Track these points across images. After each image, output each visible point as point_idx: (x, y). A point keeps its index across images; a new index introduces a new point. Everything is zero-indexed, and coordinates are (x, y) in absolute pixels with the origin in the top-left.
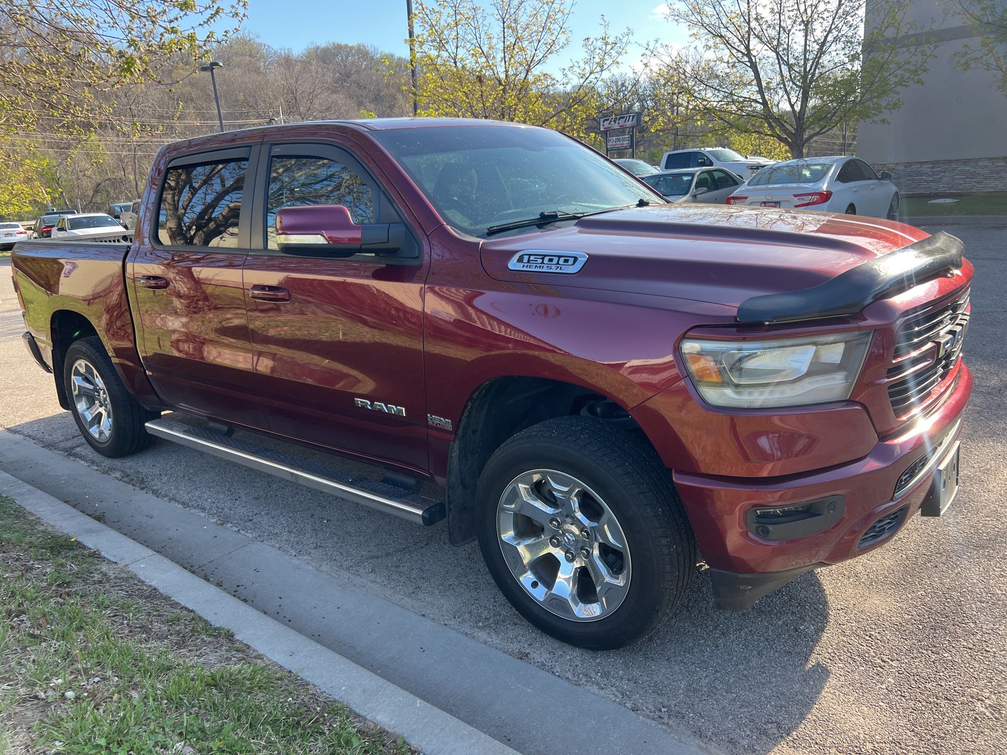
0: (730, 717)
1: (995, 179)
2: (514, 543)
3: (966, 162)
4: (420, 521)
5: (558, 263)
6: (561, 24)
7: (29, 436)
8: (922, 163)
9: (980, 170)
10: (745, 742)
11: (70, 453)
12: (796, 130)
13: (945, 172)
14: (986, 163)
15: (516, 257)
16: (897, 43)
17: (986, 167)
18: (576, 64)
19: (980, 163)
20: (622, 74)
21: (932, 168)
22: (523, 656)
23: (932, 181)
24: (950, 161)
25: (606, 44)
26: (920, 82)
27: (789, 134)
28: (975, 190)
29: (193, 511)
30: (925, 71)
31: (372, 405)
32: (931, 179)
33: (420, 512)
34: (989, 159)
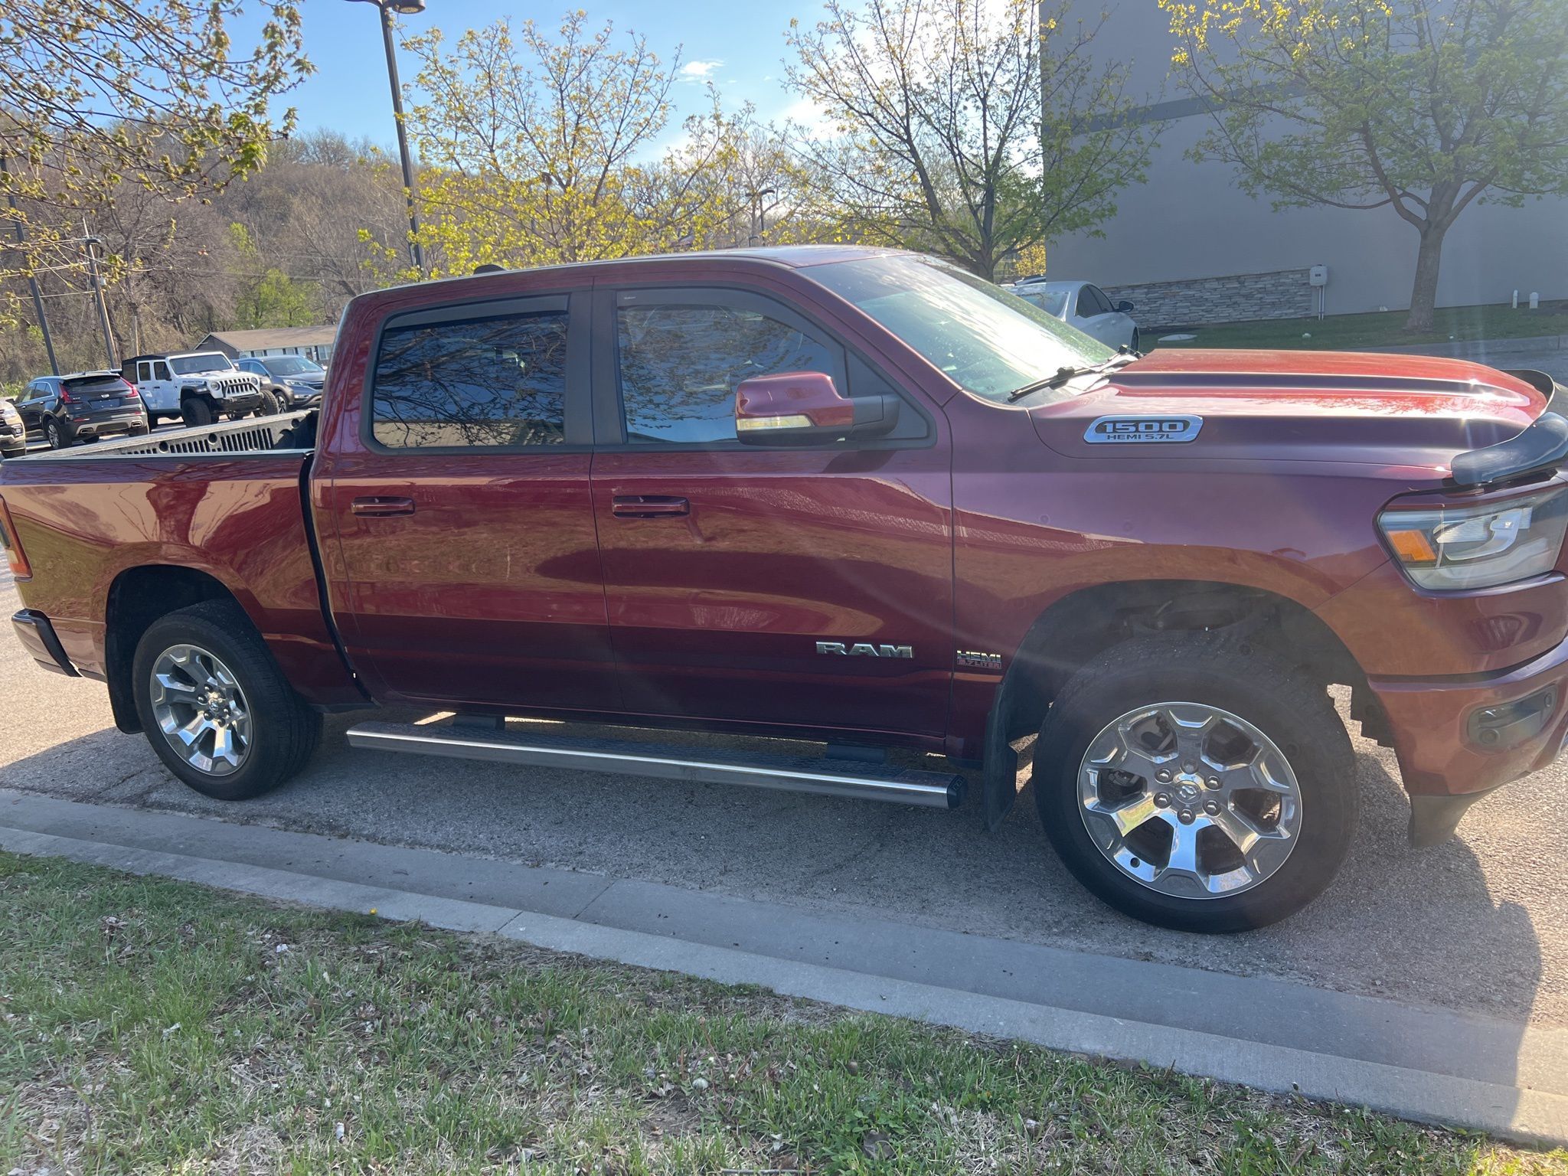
0: (1461, 976)
1: (1228, 306)
2: (1103, 811)
3: (1189, 284)
4: (945, 803)
5: (1161, 430)
6: (659, 95)
7: (32, 789)
8: (1133, 288)
9: (1207, 295)
10: (1499, 998)
11: (141, 801)
12: (983, 246)
13: (1164, 298)
14: (1215, 285)
15: (1094, 425)
16: (1078, 125)
17: (1215, 289)
18: (676, 154)
19: (1207, 286)
20: (653, 164)
21: (1147, 294)
22: (1148, 957)
23: (1148, 311)
24: (1170, 284)
25: (719, 124)
26: (1141, 179)
27: (973, 252)
28: (1204, 321)
29: (466, 855)
30: (1147, 164)
31: (847, 649)
32: (1147, 308)
33: (944, 791)
34: (1218, 279)
